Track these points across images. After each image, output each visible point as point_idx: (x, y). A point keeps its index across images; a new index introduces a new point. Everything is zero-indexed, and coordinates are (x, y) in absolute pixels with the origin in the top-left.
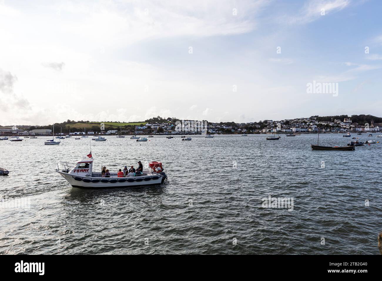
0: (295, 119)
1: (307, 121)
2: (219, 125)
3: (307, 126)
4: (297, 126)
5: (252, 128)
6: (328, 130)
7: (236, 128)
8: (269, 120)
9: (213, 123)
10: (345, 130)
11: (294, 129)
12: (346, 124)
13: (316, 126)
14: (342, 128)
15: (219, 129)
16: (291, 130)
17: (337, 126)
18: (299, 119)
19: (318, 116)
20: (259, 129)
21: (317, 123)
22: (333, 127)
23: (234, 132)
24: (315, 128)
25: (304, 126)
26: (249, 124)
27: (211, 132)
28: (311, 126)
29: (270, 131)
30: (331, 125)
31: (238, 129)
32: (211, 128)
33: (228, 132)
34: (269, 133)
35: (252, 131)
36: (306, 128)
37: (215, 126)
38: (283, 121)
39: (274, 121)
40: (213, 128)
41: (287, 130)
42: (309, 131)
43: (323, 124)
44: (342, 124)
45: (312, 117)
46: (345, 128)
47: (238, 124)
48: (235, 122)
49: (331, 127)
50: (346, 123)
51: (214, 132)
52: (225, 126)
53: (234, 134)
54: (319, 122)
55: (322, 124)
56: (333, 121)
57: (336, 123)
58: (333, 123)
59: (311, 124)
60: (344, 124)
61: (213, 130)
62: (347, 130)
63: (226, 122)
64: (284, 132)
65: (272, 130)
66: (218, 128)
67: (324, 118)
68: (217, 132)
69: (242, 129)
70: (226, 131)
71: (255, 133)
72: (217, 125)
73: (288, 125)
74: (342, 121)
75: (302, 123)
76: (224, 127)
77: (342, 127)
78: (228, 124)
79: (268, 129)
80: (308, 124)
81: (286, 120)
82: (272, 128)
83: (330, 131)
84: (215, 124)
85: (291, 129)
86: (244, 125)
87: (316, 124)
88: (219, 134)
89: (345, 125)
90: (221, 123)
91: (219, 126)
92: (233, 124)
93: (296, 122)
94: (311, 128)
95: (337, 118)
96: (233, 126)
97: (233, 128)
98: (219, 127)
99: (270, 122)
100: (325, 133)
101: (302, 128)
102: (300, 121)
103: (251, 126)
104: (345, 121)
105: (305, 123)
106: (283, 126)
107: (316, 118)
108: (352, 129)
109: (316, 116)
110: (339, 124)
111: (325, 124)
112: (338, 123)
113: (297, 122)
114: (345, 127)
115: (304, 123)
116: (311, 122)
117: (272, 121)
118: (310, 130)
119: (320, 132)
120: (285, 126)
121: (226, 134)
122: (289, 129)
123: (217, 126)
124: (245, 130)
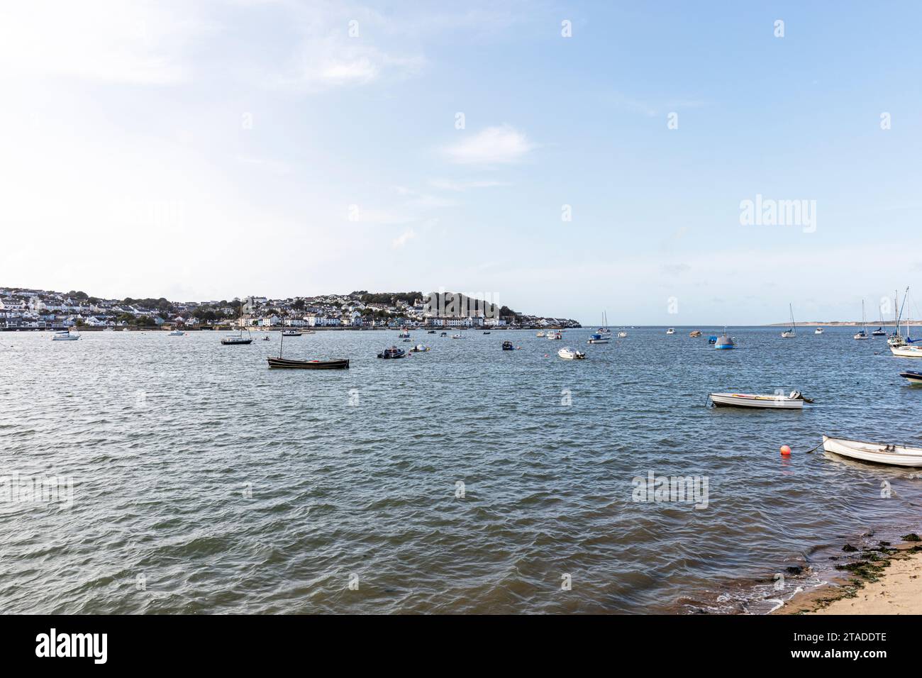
0: (318, 298)
1: (340, 301)
2: (120, 306)
3: (341, 314)
4: (321, 312)
5: (211, 316)
6: (383, 322)
7: (170, 315)
8: (257, 298)
9: (104, 300)
10: (414, 324)
11: (312, 321)
12: (417, 311)
13: (359, 315)
14: (408, 318)
15: (117, 317)
16: (306, 321)
17: (401, 315)
18: (326, 298)
19: (366, 292)
20: (230, 317)
21: (362, 307)
22: (393, 316)
23: (163, 325)
24: (357, 317)
25: (335, 312)
26: (206, 305)
27: (92, 324)
28: (350, 312)
29: (255, 323)
30: (389, 312)
31: (176, 317)
32: (93, 313)
33: (148, 324)
34: (253, 329)
35: (213, 323)
36: (339, 318)
37: (106, 308)
38: (291, 300)
39: (271, 300)
40: (102, 314)
41: (296, 322)
42: (343, 325)
43: (374, 309)
44: (411, 310)
45: (355, 293)
46: (413, 320)
47: (177, 304)
48: (170, 299)
49: (388, 315)
50: (417, 308)
51: (102, 323)
52: (140, 308)
53: (161, 329)
54: (365, 306)
55: (371, 310)
56: (394, 305)
57: (399, 309)
58: (393, 308)
59: (351, 309)
60: (413, 311)
61: (100, 319)
62: (417, 324)
63: (143, 297)
64: (288, 326)
65: (262, 320)
66: (116, 313)
67: (377, 296)
68: (112, 323)
69: (186, 317)
70: (138, 321)
71: (218, 328)
72: (113, 306)
73: (301, 309)
74: (411, 304)
75: (331, 305)
76: (136, 311)
77: (409, 316)
78: (149, 304)
79: (252, 317)
80: (343, 308)
81: (298, 298)
82: (261, 317)
83: (386, 325)
84: (108, 301)
85: (304, 318)
86: (194, 306)
87: (359, 310)
88: (117, 328)
89: (416, 313)
90: (129, 301)
91: (120, 309)
92: (162, 305)
93: (319, 303)
94: (348, 318)
95: (402, 297)
96: (161, 309)
97: (161, 315)
98: (119, 312)
99: (261, 301)
100: (375, 328)
101: (329, 317)
102: (328, 301)
103: (209, 310)
104: (416, 304)
105: (339, 305)
106: (288, 311)
107: (360, 297)
108: (426, 321)
109: (361, 293)
110: (405, 310)
111: (379, 310)
112: (403, 307)
113: (321, 304)
114: (414, 316)
115: (335, 307)
116: (349, 305)
117: (265, 298)
118: (345, 322)
119: (366, 328)
120: (293, 311)
121: (138, 330)
122: (301, 319)
123: (114, 309)
124: (191, 321)
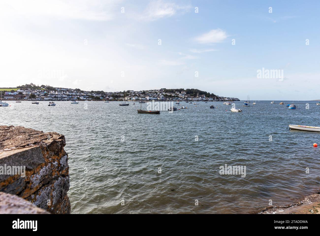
0: (150, 91)
1: (157, 92)
2: (90, 93)
3: (157, 96)
4: (151, 95)
5: (117, 97)
6: (171, 99)
7: (104, 96)
8: (131, 91)
9: (85, 91)
10: (181, 99)
11: (148, 98)
12: (182, 95)
13: (163, 96)
14: (179, 98)
15: (89, 97)
16: (146, 98)
17: (177, 96)
18: (152, 91)
19: (166, 89)
20: (122, 97)
21: (164, 94)
22: (174, 97)
23: (102, 99)
24: (162, 97)
25: (155, 95)
26: (115, 93)
27: (82, 99)
28: (160, 95)
29: (130, 99)
30: (173, 95)
31: (106, 97)
32: (82, 96)
33: (98, 99)
34: (130, 101)
35: (117, 99)
36: (156, 97)
37: (86, 94)
38: (141, 91)
39: (135, 91)
40: (85, 96)
41: (143, 99)
42: (158, 100)
43: (168, 94)
44: (180, 95)
45: (162, 89)
46: (181, 98)
47: (106, 93)
48: (104, 91)
49: (173, 96)
50: (182, 94)
51: (85, 99)
52: (96, 94)
53: (102, 101)
54: (165, 93)
55: (167, 95)
56: (175, 93)
57: (176, 94)
58: (174, 94)
59: (160, 94)
60: (181, 95)
61: (84, 97)
62: (182, 99)
63: (97, 91)
64: (140, 100)
65: (132, 98)
66: (89, 95)
67: (169, 90)
68: (88, 99)
69: (109, 97)
70: (95, 98)
71: (119, 100)
72: (88, 93)
73: (145, 94)
74: (180, 93)
75: (154, 93)
76: (95, 95)
77: (180, 97)
78: (98, 93)
79: (129, 97)
80: (158, 94)
81: (144, 91)
82: (132, 97)
83: (172, 100)
84: (86, 92)
85: (146, 97)
86: (111, 93)
87: (163, 95)
88: (89, 100)
89: (182, 96)
90: (92, 92)
91: (90, 94)
92: (102, 93)
93: (150, 92)
94: (159, 97)
95: (177, 90)
96: (102, 94)
97: (102, 96)
98: (90, 95)
99: (132, 92)
100: (168, 101)
101: (153, 97)
102: (153, 92)
103: (117, 94)
104: (182, 93)
105: (157, 93)
106: (140, 95)
107: (164, 90)
108: (185, 98)
109: (164, 89)
110: (178, 95)
111: (169, 95)
112: (178, 94)
113: (151, 93)
114: (181, 97)
115: (155, 94)
116: (160, 93)
117: (133, 91)
118: (159, 99)
119: (165, 101)
120: (142, 95)
121: (95, 101)
122: (144, 97)
123: (88, 94)
124: (111, 98)
